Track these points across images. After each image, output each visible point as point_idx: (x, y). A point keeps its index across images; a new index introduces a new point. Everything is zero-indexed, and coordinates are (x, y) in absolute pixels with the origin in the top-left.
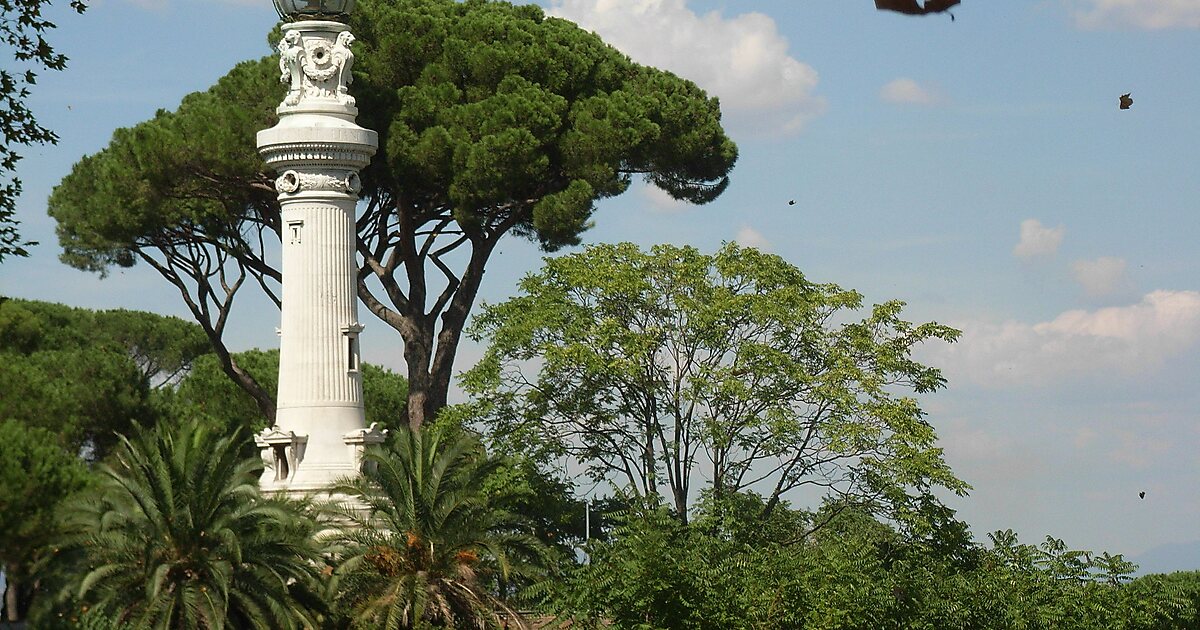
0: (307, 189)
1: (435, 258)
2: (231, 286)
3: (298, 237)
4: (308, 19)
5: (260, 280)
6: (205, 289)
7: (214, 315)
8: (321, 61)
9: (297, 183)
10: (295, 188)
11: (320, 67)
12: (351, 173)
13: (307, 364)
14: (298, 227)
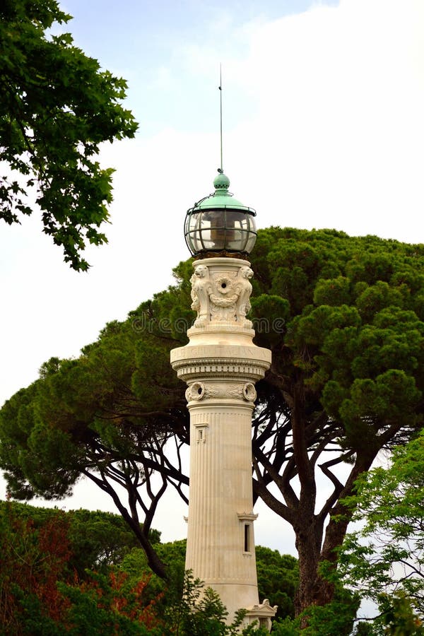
0: (211, 397)
1: (325, 467)
2: (155, 493)
3: (203, 438)
4: (214, 256)
5: (178, 488)
6: (134, 497)
7: (142, 517)
8: (224, 291)
9: (203, 391)
10: (200, 396)
11: (224, 295)
12: (248, 384)
13: (210, 546)
14: (203, 429)
